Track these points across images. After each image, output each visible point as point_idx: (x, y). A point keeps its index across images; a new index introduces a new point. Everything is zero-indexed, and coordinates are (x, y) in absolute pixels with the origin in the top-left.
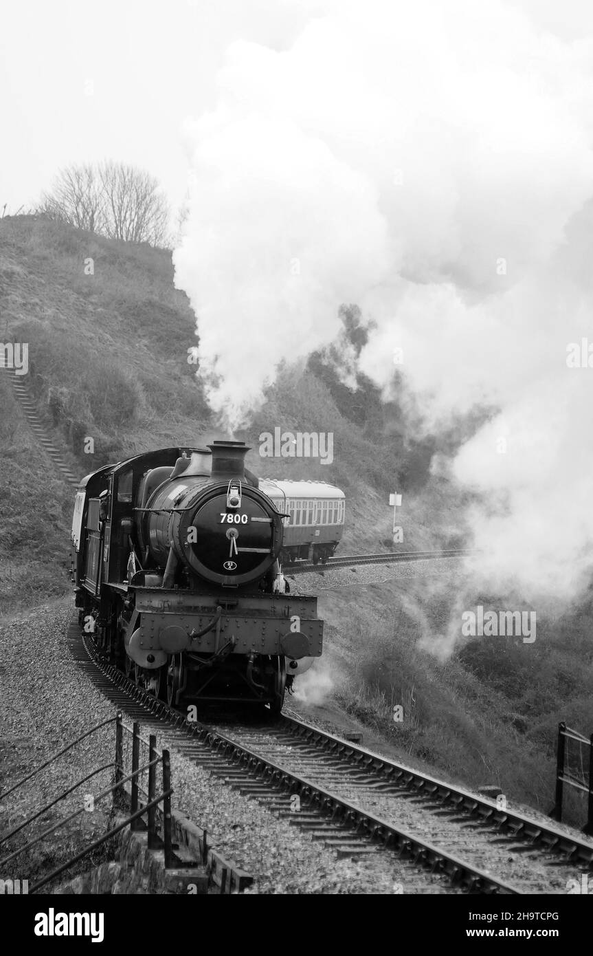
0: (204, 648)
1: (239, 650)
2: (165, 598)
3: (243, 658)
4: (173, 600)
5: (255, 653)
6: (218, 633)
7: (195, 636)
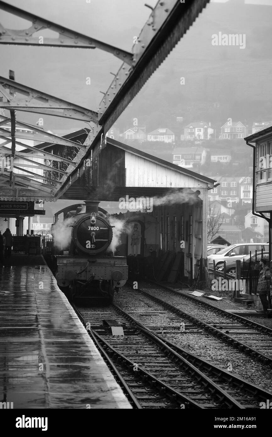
0: (83, 278)
1: (96, 278)
2: (68, 260)
3: (97, 281)
4: (72, 260)
5: (102, 279)
6: (88, 272)
7: (79, 273)
